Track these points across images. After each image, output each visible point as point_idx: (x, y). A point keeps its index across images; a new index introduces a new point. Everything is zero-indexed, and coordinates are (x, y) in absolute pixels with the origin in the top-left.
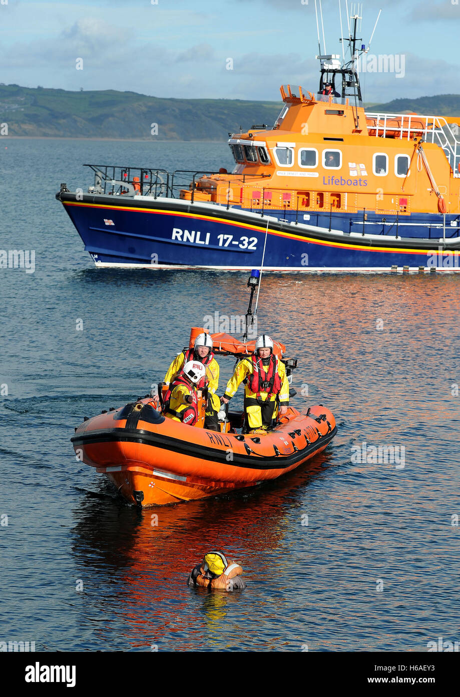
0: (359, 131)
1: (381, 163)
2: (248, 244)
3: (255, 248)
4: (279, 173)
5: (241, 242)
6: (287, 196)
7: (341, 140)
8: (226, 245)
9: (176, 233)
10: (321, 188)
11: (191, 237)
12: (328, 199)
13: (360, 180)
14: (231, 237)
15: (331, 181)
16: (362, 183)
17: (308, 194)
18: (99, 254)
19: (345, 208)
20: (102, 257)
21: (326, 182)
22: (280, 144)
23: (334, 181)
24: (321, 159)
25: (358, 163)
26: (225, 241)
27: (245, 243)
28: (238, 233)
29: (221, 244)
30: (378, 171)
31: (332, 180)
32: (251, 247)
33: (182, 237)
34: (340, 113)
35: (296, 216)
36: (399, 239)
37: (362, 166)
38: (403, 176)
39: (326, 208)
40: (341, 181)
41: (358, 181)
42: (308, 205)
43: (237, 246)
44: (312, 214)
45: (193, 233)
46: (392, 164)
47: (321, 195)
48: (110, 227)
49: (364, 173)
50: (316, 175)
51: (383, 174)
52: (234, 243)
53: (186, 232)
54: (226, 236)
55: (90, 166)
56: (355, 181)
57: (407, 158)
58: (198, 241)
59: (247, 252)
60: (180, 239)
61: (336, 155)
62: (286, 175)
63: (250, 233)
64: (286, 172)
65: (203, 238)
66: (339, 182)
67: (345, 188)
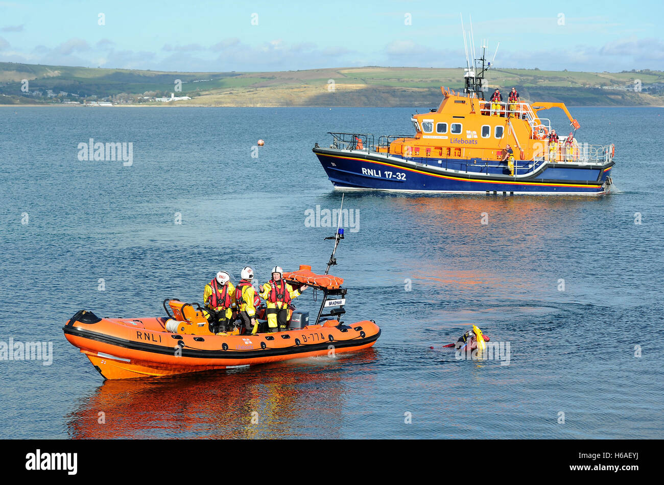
0: (474, 113)
1: (486, 131)
2: (402, 177)
3: (405, 179)
4: (424, 137)
5: (397, 176)
6: (428, 150)
7: (464, 117)
8: (390, 177)
9: (364, 170)
10: (449, 145)
11: (371, 173)
12: (453, 151)
14: (391, 173)
15: (455, 141)
16: (474, 142)
17: (441, 149)
18: (335, 182)
19: (463, 157)
20: (337, 184)
21: (453, 142)
22: (425, 120)
23: (457, 141)
24: (450, 128)
25: (472, 131)
26: (389, 175)
27: (399, 176)
28: (395, 171)
29: (387, 177)
30: (484, 135)
32: (403, 179)
33: (367, 172)
34: (463, 102)
35: (432, 161)
36: (489, 175)
37: (475, 132)
38: (500, 138)
39: (452, 157)
40: (462, 141)
41: (472, 141)
42: (441, 154)
43: (396, 178)
44: (443, 160)
45: (372, 170)
46: (493, 131)
47: (449, 149)
48: (334, 167)
49: (476, 137)
50: (447, 138)
51: (488, 136)
52: (394, 176)
53: (368, 170)
54: (389, 173)
55: (331, 133)
56: (470, 141)
57: (502, 128)
58: (375, 175)
59: (401, 182)
60: (366, 174)
61: (459, 126)
62: (429, 138)
63: (401, 171)
64: (429, 136)
65: (377, 174)
66: (460, 142)
67: (464, 145)
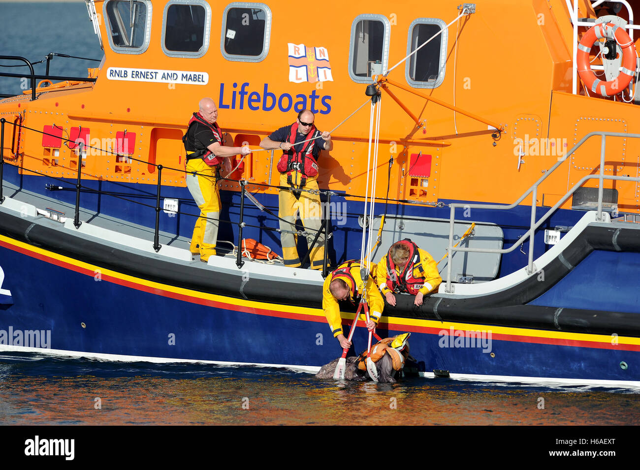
4: (111, 74)
13: (314, 96)
15: (238, 97)
16: (319, 105)
21: (227, 100)
23: (246, 97)
25: (311, 43)
31: (243, 93)
40: (265, 99)
41: (307, 99)
56: (301, 99)
66: (258, 100)
